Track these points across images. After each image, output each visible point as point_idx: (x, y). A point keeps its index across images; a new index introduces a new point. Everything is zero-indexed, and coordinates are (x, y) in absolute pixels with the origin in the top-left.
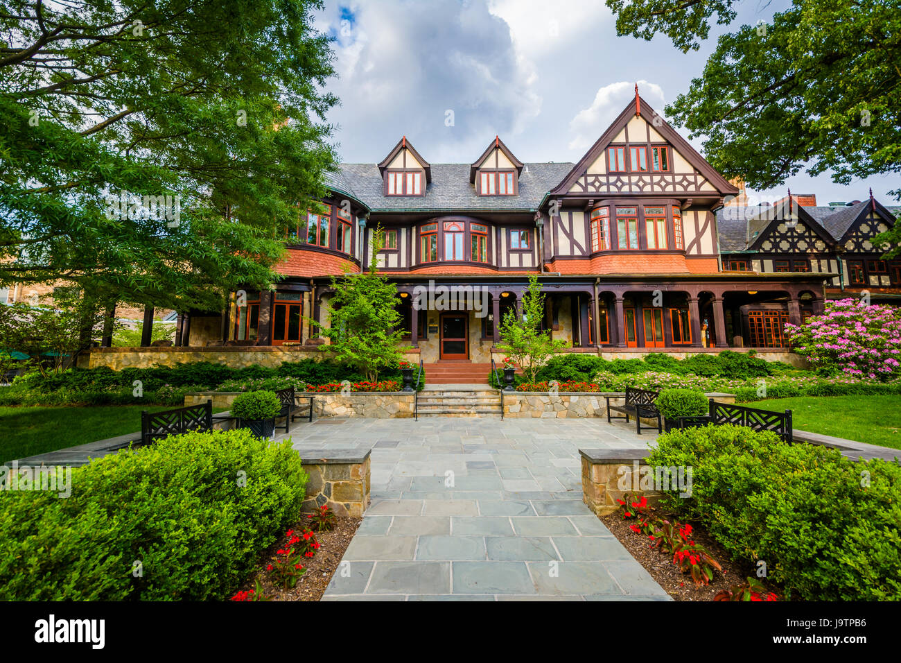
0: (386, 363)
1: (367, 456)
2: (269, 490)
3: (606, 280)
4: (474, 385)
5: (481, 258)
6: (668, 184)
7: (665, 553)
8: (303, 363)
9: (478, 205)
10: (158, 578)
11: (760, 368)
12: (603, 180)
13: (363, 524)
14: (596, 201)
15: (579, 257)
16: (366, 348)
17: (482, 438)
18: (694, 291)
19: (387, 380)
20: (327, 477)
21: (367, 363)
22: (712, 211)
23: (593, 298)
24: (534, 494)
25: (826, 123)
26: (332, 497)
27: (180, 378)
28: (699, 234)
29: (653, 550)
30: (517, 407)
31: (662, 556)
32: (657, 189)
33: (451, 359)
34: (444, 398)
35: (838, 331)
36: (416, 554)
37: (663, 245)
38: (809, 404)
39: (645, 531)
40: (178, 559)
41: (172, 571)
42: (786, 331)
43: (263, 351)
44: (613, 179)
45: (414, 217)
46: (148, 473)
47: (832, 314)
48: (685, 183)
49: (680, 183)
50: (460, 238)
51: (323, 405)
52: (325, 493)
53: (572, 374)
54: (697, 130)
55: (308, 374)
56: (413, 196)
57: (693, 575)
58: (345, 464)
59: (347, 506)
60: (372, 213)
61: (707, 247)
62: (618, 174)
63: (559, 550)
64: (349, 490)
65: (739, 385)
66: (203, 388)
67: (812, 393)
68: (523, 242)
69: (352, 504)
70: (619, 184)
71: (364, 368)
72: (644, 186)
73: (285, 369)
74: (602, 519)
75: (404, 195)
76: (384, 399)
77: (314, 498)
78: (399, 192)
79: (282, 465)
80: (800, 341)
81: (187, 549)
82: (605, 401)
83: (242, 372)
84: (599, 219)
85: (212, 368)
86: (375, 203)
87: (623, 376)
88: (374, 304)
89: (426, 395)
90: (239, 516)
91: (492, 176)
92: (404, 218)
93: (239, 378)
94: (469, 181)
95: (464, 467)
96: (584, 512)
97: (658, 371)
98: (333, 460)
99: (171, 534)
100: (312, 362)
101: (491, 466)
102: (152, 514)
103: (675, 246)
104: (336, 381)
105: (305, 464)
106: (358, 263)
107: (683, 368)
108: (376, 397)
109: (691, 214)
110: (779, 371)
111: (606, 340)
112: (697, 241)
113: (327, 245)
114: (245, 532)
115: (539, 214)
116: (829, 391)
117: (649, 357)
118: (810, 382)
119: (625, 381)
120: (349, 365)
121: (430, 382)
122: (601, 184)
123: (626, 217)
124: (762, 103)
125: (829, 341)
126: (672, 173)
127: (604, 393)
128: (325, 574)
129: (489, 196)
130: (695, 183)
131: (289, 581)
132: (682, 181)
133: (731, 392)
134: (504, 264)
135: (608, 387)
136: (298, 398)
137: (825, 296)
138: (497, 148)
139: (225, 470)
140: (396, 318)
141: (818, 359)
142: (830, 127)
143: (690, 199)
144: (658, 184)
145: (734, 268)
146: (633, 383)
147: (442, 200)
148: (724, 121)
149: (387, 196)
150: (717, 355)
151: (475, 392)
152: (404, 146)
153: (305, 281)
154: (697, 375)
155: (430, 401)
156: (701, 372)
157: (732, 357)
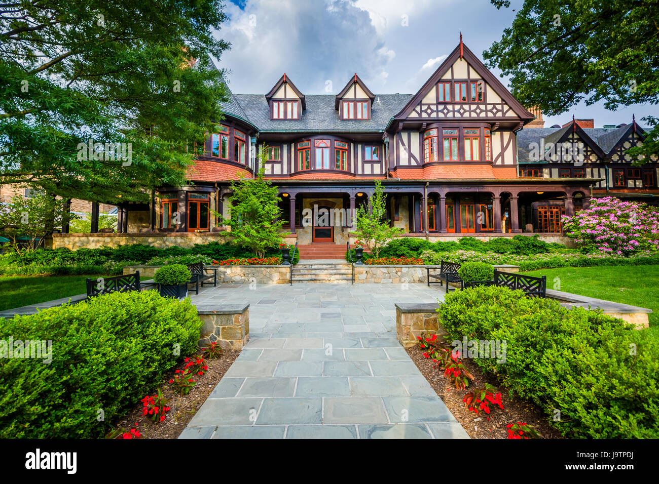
0: (271, 245)
1: (246, 309)
2: (169, 330)
3: (434, 184)
4: (335, 260)
5: (343, 168)
6: (482, 111)
7: (442, 370)
8: (210, 245)
9: (340, 127)
10: (84, 384)
11: (541, 247)
12: (434, 108)
13: (241, 354)
14: (428, 125)
15: (414, 167)
16: (255, 234)
17: (336, 297)
18: (497, 192)
19: (271, 257)
20: (217, 323)
21: (257, 244)
22: (514, 132)
23: (423, 197)
24: (364, 334)
25: (600, 65)
26: (221, 336)
27: (119, 256)
28: (504, 149)
29: (435, 369)
30: (364, 276)
31: (440, 372)
32: (474, 115)
33: (320, 242)
34: (312, 270)
35: (597, 221)
36: (274, 373)
37: (476, 158)
38: (569, 272)
39: (432, 357)
40: (98, 373)
41: (94, 380)
42: (562, 221)
43: (182, 236)
44: (441, 107)
45: (291, 136)
46: (77, 319)
47: (594, 209)
48: (495, 111)
49: (491, 111)
50: (327, 152)
51: (224, 275)
52: (216, 334)
53: (405, 252)
54: (507, 70)
55: (213, 252)
56: (292, 120)
57: (457, 384)
58: (229, 314)
59: (231, 342)
60: (261, 133)
61: (509, 159)
62: (445, 103)
63: (373, 370)
64: (232, 332)
65: (523, 259)
66: (137, 263)
67: (574, 265)
68: (375, 155)
69: (234, 341)
70: (445, 111)
71: (255, 248)
72: (464, 113)
73: (197, 249)
74: (407, 350)
75: (285, 119)
76: (268, 270)
77: (208, 338)
78: (282, 117)
79: (181, 314)
80: (571, 227)
81: (104, 367)
82: (426, 271)
83: (165, 251)
84: (430, 138)
85: (143, 248)
86: (263, 126)
87: (441, 254)
88: (261, 202)
89: (300, 267)
90: (146, 348)
91: (352, 105)
92: (285, 137)
93: (163, 256)
94: (334, 108)
95: (319, 316)
96: (396, 345)
97: (467, 249)
98: (221, 312)
99: (92, 357)
100: (217, 244)
101: (338, 315)
102: (78, 345)
103: (485, 158)
104: (234, 258)
105: (200, 314)
106: (250, 171)
107: (485, 247)
108: (263, 269)
109: (498, 134)
110: (554, 249)
111: (433, 228)
112: (502, 155)
113: (227, 157)
114: (151, 358)
115: (386, 134)
116: (586, 263)
117: (462, 240)
118: (574, 257)
119: (442, 257)
120: (243, 246)
121: (304, 258)
122: (433, 111)
123: (450, 137)
124: (556, 49)
125: (590, 228)
126: (485, 103)
127: (426, 266)
128: (210, 386)
129: (349, 120)
130: (502, 110)
131: (184, 389)
132: (493, 109)
133: (517, 264)
134: (360, 172)
135: (430, 261)
136: (206, 270)
137: (592, 195)
138: (355, 82)
139: (136, 317)
140: (277, 212)
141: (582, 240)
142: (603, 68)
143: (498, 123)
144: (475, 111)
145: (530, 174)
146: (447, 258)
147: (314, 123)
148: (527, 63)
149: (272, 120)
150: (511, 238)
151: (335, 265)
152: (284, 81)
153: (211, 184)
154: (495, 252)
155: (302, 272)
156: (498, 250)
157: (521, 240)
